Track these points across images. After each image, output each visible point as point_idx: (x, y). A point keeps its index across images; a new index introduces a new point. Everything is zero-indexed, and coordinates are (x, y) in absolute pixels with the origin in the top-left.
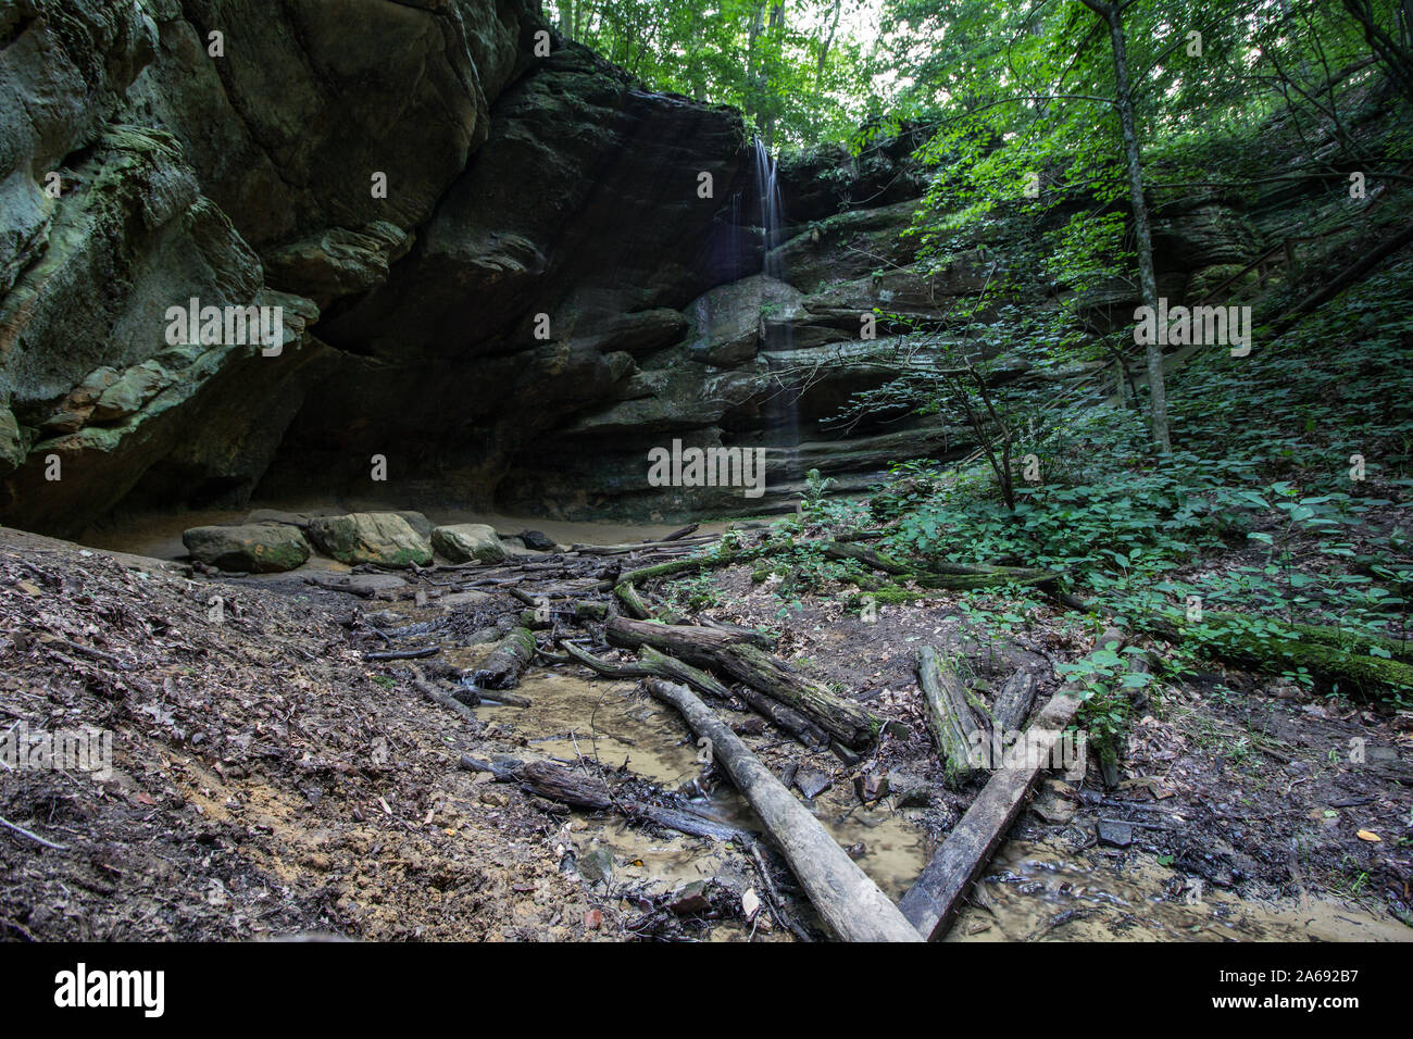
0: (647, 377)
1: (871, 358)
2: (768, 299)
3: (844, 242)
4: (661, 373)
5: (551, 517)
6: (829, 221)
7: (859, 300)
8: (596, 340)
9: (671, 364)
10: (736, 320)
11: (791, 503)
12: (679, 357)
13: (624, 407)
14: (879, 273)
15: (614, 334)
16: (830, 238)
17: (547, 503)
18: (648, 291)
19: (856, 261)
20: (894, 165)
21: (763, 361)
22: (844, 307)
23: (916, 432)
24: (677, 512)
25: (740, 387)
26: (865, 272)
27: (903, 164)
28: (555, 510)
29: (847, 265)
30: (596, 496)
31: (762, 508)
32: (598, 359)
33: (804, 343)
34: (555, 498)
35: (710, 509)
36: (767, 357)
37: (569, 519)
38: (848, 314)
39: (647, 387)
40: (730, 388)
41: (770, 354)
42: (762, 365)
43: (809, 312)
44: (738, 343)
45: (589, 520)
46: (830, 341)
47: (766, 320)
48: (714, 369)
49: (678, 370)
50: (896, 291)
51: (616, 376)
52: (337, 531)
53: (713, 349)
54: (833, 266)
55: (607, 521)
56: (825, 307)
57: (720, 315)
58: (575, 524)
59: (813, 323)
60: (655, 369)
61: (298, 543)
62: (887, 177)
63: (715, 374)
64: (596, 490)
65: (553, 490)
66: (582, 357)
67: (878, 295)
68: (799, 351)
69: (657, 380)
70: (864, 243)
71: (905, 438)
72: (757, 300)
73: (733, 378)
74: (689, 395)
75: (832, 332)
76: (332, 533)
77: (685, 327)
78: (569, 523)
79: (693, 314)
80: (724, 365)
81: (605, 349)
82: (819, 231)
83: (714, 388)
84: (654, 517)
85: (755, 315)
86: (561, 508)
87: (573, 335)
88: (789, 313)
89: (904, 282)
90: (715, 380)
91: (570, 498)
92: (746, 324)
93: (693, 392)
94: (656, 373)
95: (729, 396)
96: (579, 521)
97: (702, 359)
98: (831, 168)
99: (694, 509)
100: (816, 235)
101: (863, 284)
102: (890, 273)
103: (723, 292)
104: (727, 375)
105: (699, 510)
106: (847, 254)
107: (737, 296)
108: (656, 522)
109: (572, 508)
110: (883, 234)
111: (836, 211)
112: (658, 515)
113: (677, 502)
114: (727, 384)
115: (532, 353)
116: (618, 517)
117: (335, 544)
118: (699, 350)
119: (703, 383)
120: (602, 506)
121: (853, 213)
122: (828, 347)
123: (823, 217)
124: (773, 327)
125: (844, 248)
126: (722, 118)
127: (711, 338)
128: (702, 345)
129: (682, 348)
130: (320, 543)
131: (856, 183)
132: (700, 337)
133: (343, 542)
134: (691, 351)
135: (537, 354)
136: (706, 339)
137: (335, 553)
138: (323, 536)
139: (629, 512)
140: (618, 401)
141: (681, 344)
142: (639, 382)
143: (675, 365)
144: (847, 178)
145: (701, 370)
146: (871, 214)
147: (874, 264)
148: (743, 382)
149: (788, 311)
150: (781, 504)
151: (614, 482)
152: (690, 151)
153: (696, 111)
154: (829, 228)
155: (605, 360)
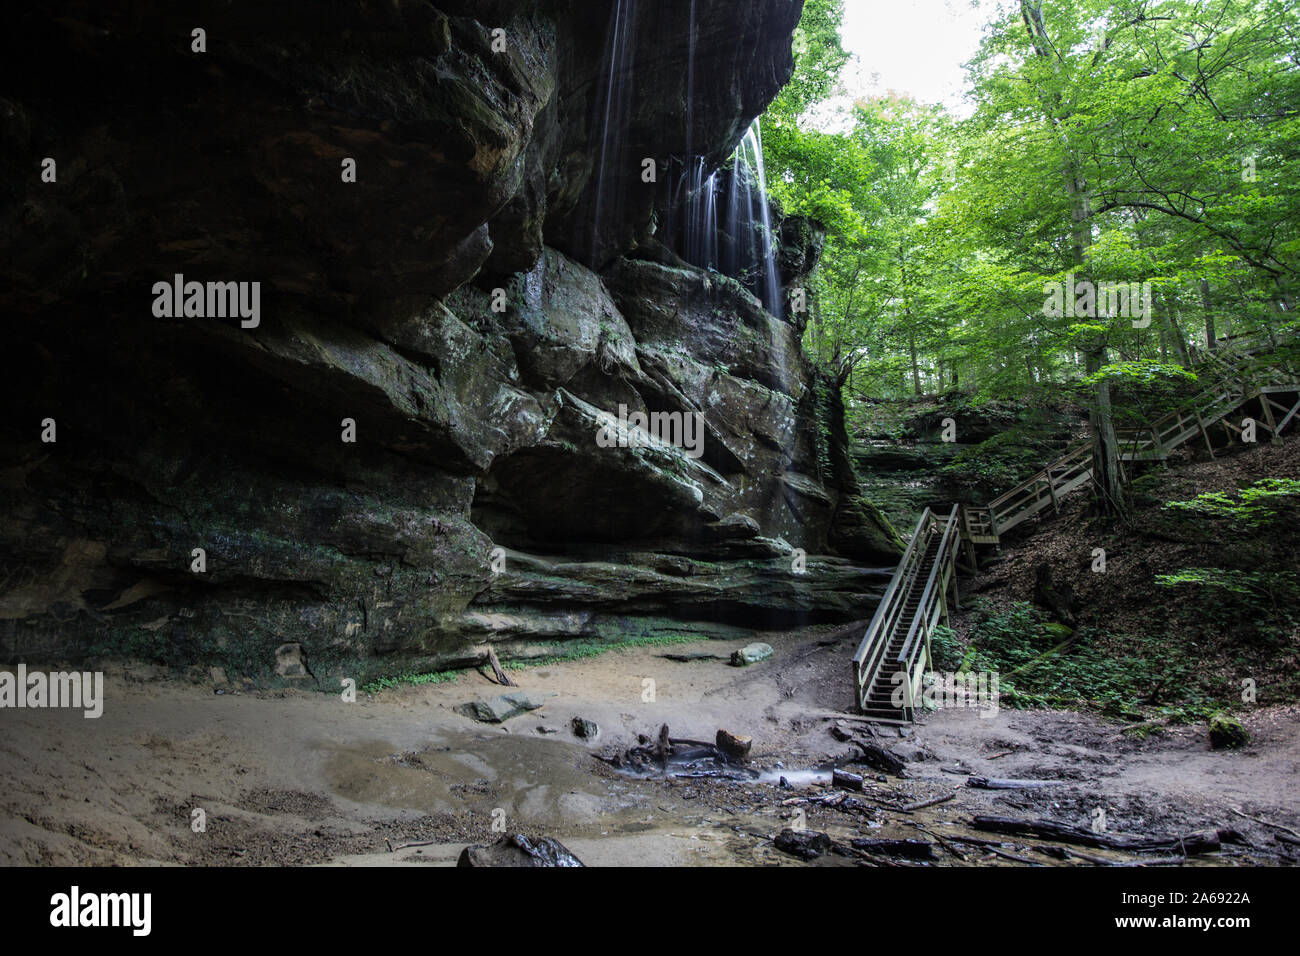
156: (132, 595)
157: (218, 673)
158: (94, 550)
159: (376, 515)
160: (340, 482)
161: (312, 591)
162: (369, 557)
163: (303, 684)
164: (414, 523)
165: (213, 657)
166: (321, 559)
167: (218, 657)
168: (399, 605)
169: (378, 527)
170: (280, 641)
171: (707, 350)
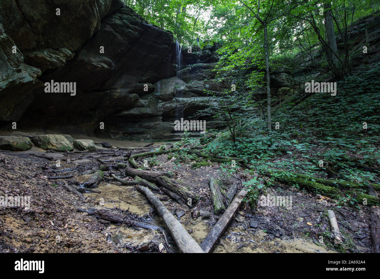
0: (142, 101)
1: (202, 102)
2: (177, 84)
3: (198, 71)
4: (146, 101)
5: (111, 138)
6: (194, 65)
7: (201, 86)
8: (128, 90)
9: (149, 98)
10: (168, 88)
11: (180, 138)
12: (152, 97)
13: (135, 109)
14: (206, 80)
15: (134, 89)
16: (194, 70)
17: (110, 134)
18: (144, 78)
19: (200, 76)
20: (211, 53)
21: (175, 100)
22: (197, 88)
23: (213, 122)
24: (148, 139)
25: (168, 106)
26: (202, 79)
27: (214, 53)
28: (113, 137)
29: (198, 77)
30: (125, 133)
31: (172, 139)
32: (128, 95)
33: (186, 96)
34: (113, 133)
35: (158, 139)
36: (175, 99)
37: (116, 139)
38: (198, 90)
39: (142, 104)
40: (165, 106)
41: (176, 98)
42: (174, 101)
43: (188, 88)
44: (168, 94)
45: (123, 140)
46: (192, 96)
47: (176, 89)
48: (161, 101)
49: (151, 100)
50: (210, 85)
51: (133, 100)
52: (42, 139)
53: (161, 95)
54: (194, 77)
55: (128, 141)
56: (192, 87)
57: (164, 86)
58: (118, 141)
59: (188, 91)
60: (145, 99)
61: (29, 142)
62: (209, 56)
63: (161, 102)
64: (125, 132)
65: (112, 131)
66: (124, 94)
67: (205, 86)
68: (184, 98)
69: (145, 103)
70: (203, 72)
71: (210, 123)
72: (174, 84)
73: (166, 104)
74: (154, 107)
75: (193, 94)
76: (40, 140)
77: (154, 89)
78: (117, 141)
79: (156, 85)
80: (164, 100)
81: (131, 92)
82: (192, 68)
83: (161, 106)
84: (142, 140)
85: (173, 87)
86: (114, 136)
87: (122, 87)
88: (182, 88)
89: (212, 83)
90: (161, 104)
91: (118, 133)
92: (170, 89)
93: (155, 107)
94: (145, 100)
95: (165, 108)
96: (120, 140)
97: (158, 98)
98: (195, 51)
99: (153, 138)
100: (190, 68)
101: (202, 82)
102: (209, 80)
103: (165, 80)
104: (164, 103)
105: (154, 139)
106: (198, 74)
107: (169, 82)
108: (142, 142)
109: (118, 136)
110: (207, 70)
111: (196, 63)
112: (143, 140)
113: (148, 136)
114: (164, 105)
115: (109, 91)
116: (131, 140)
117: (41, 143)
118: (157, 95)
119: (158, 105)
120: (126, 136)
121: (200, 64)
122: (192, 98)
123: (193, 64)
124: (178, 91)
125: (197, 72)
126: (168, 34)
127: (161, 93)
128: (158, 94)
129: (153, 94)
130: (36, 143)
131: (202, 56)
132: (158, 92)
133: (44, 143)
134: (155, 95)
135: (110, 92)
136: (160, 93)
137: (41, 146)
138: (37, 140)
139: (134, 138)
140: (134, 107)
141: (153, 93)
142: (140, 102)
143: (150, 99)
144: (199, 55)
145: (158, 101)
146: (205, 65)
147: (205, 78)
148: (169, 105)
149: (182, 87)
150: (177, 138)
151: (131, 130)
152: (158, 41)
153: (161, 31)
154: (194, 67)
155: (130, 95)
156: (126, 135)
157: (135, 141)
158: (121, 132)
159: (146, 124)
160: (142, 122)
161: (142, 133)
162: (148, 128)
163: (144, 142)
164: (152, 124)
165: (134, 140)
166: (142, 130)
167: (135, 140)
168: (155, 133)
169: (147, 125)
170: (141, 138)
171: (201, 78)
